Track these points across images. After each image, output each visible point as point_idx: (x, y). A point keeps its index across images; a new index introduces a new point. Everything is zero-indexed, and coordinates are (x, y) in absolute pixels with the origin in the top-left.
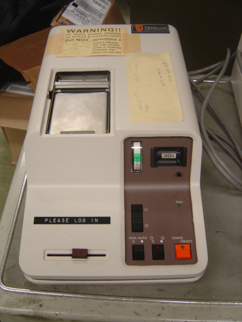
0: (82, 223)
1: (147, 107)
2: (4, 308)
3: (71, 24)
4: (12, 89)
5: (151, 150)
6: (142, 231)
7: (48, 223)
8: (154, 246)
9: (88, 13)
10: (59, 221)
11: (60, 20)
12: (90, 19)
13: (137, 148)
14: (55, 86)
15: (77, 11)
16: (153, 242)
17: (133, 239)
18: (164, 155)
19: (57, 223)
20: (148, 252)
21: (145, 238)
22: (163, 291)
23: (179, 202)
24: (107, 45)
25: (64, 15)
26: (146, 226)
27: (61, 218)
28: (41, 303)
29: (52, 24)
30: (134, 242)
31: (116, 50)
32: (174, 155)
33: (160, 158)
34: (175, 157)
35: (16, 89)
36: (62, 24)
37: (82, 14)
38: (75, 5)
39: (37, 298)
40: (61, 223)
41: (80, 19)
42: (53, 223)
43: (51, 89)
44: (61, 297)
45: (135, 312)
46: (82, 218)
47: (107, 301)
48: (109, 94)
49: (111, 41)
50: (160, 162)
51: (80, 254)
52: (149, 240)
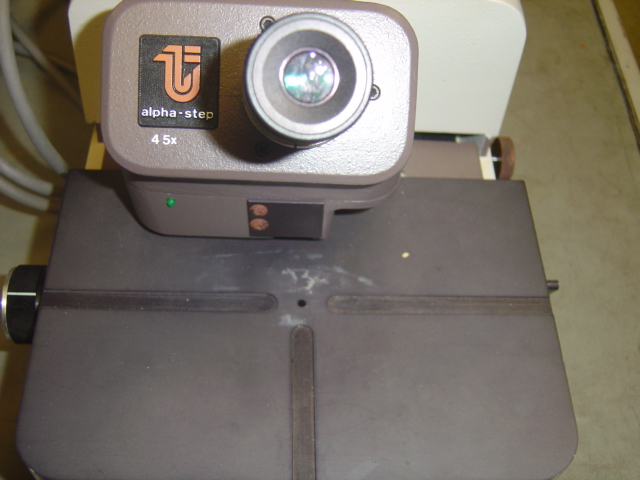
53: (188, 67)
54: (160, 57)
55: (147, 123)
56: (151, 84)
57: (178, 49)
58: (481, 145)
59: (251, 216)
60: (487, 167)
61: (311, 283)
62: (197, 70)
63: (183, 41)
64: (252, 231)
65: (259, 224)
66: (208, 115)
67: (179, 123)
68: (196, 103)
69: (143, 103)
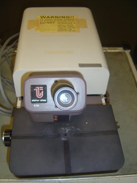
54: (35, 90)
55: (32, 102)
56: (33, 95)
57: (38, 88)
58: (102, 96)
59: (54, 118)
61: (67, 130)
63: (39, 86)
64: (54, 121)
65: (56, 119)
66: (45, 100)
67: (40, 102)
68: (43, 98)
69: (32, 99)
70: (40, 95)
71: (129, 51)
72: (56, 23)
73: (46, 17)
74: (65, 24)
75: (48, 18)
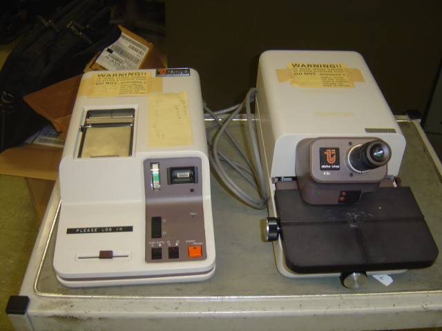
0: (108, 231)
1: (163, 135)
2: (38, 311)
3: (104, 69)
4: (40, 141)
5: (167, 169)
6: (160, 237)
7: (79, 232)
8: (170, 249)
9: (123, 59)
10: (88, 230)
11: (94, 67)
12: (125, 65)
13: (155, 170)
14: (86, 122)
15: (112, 57)
16: (170, 245)
17: (153, 243)
18: (179, 175)
19: (87, 232)
20: (165, 253)
21: (163, 242)
22: (181, 290)
23: (193, 214)
24: (133, 87)
25: (97, 61)
26: (164, 233)
27: (90, 229)
28: (72, 304)
29: (85, 70)
30: (153, 246)
31: (141, 91)
32: (187, 174)
33: (176, 177)
34: (188, 176)
35: (46, 141)
36: (96, 70)
37: (117, 60)
38: (110, 51)
39: (69, 300)
40: (90, 232)
41: (115, 65)
42: (83, 233)
43: (83, 124)
44: (90, 298)
45: (155, 307)
46: (108, 228)
47: (131, 300)
48: (132, 128)
49: (137, 84)
50: (176, 180)
51: (106, 255)
52: (166, 244)
53: (332, 155)
54: (325, 153)
55: (322, 169)
56: (323, 160)
57: (330, 151)
58: (392, 179)
59: (341, 196)
60: (395, 185)
61: (356, 216)
62: (335, 156)
63: (331, 149)
64: (340, 201)
65: (342, 198)
66: (338, 167)
67: (331, 169)
68: (335, 164)
69: (321, 165)
70: (331, 160)
71: (420, 120)
72: (318, 74)
73: (301, 65)
74: (332, 77)
75: (303, 67)
